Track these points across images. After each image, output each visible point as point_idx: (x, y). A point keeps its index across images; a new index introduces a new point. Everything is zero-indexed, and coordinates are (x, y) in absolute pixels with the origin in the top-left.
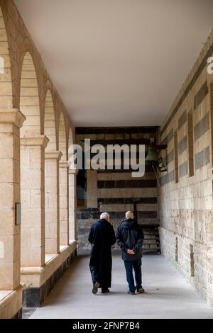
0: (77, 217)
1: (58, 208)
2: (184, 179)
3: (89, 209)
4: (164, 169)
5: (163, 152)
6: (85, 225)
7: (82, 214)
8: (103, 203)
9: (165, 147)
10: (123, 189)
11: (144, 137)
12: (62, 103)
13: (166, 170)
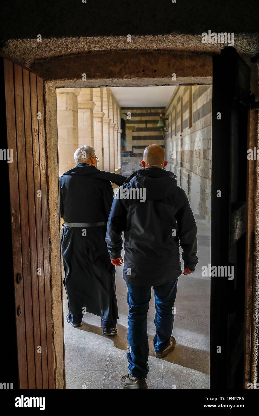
0: (122, 156)
1: (114, 151)
2: (174, 136)
3: (128, 152)
4: (167, 131)
5: (167, 121)
6: (126, 161)
7: (124, 154)
8: (135, 148)
9: (168, 119)
10: (146, 141)
11: (158, 111)
12: (115, 98)
13: (168, 131)
